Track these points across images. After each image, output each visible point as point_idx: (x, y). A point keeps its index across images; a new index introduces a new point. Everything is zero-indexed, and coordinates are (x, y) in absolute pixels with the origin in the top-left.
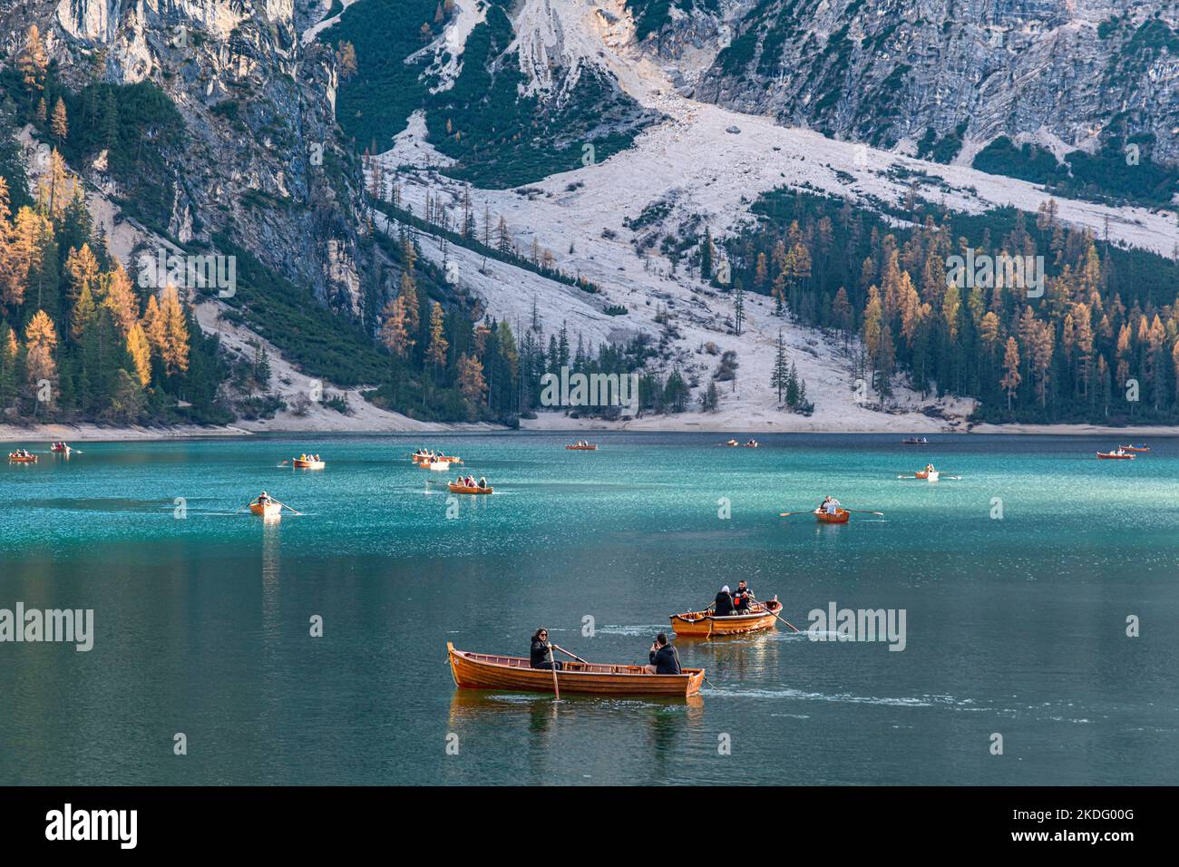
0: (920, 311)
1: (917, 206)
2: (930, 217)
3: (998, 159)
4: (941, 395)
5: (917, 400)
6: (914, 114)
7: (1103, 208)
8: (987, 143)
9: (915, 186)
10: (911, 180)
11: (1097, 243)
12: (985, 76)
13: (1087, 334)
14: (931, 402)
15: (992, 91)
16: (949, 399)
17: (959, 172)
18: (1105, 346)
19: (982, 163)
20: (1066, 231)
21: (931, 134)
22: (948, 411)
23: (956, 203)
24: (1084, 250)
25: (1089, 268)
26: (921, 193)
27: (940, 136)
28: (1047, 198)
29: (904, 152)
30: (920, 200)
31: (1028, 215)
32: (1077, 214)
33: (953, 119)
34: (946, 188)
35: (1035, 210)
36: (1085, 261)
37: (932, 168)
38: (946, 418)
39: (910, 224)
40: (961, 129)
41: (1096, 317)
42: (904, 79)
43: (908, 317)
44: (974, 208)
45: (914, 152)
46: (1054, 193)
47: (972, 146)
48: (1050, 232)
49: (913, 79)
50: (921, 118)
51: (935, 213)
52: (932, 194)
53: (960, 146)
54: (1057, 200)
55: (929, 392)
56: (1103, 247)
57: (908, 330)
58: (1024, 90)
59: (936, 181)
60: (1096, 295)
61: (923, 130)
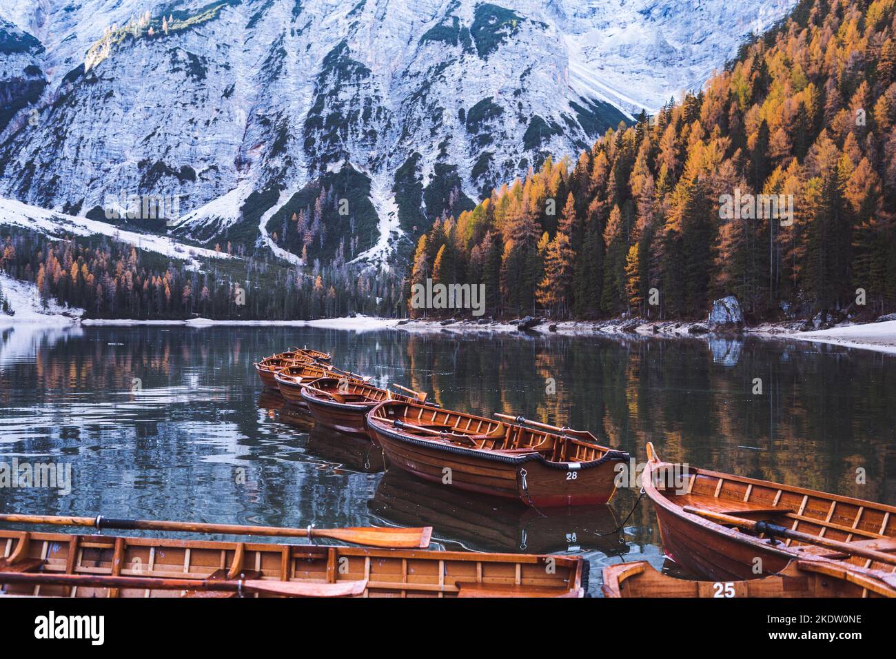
0: (61, 273)
1: (61, 232)
2: (67, 237)
3: (97, 214)
4: (69, 307)
5: (61, 310)
6: (61, 195)
7: (139, 235)
8: (92, 208)
9: (61, 224)
10: (60, 222)
11: (136, 248)
12: (91, 182)
13: (130, 283)
14: (66, 310)
15: (94, 188)
16: (73, 309)
17: (80, 219)
18: (138, 287)
19: (90, 216)
20: (123, 244)
21: (68, 203)
22: (72, 314)
23: (78, 231)
24: (130, 251)
25: (132, 257)
26: (63, 227)
27: (72, 205)
28: (116, 230)
29: (57, 211)
30: (63, 230)
31: (108, 237)
32: (128, 237)
33: (77, 198)
34: (74, 225)
35: (111, 235)
36: (131, 255)
37: (69, 217)
38: (72, 317)
39: (59, 239)
40: (81, 202)
41: (134, 276)
42: (58, 181)
43: (56, 276)
44: (86, 234)
45: (61, 210)
46: (119, 229)
47: (85, 209)
48: (116, 243)
49: (61, 182)
50: (65, 197)
51: (70, 235)
52: (68, 228)
53: (80, 209)
54: (120, 231)
55: (64, 306)
56: (138, 250)
57: (56, 280)
58: (107, 187)
59: (70, 222)
60: (134, 268)
61: (65, 202)
